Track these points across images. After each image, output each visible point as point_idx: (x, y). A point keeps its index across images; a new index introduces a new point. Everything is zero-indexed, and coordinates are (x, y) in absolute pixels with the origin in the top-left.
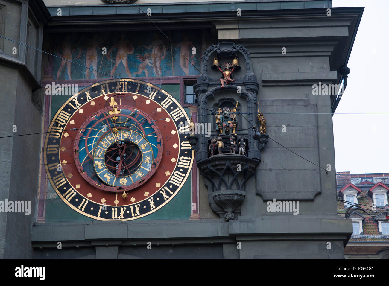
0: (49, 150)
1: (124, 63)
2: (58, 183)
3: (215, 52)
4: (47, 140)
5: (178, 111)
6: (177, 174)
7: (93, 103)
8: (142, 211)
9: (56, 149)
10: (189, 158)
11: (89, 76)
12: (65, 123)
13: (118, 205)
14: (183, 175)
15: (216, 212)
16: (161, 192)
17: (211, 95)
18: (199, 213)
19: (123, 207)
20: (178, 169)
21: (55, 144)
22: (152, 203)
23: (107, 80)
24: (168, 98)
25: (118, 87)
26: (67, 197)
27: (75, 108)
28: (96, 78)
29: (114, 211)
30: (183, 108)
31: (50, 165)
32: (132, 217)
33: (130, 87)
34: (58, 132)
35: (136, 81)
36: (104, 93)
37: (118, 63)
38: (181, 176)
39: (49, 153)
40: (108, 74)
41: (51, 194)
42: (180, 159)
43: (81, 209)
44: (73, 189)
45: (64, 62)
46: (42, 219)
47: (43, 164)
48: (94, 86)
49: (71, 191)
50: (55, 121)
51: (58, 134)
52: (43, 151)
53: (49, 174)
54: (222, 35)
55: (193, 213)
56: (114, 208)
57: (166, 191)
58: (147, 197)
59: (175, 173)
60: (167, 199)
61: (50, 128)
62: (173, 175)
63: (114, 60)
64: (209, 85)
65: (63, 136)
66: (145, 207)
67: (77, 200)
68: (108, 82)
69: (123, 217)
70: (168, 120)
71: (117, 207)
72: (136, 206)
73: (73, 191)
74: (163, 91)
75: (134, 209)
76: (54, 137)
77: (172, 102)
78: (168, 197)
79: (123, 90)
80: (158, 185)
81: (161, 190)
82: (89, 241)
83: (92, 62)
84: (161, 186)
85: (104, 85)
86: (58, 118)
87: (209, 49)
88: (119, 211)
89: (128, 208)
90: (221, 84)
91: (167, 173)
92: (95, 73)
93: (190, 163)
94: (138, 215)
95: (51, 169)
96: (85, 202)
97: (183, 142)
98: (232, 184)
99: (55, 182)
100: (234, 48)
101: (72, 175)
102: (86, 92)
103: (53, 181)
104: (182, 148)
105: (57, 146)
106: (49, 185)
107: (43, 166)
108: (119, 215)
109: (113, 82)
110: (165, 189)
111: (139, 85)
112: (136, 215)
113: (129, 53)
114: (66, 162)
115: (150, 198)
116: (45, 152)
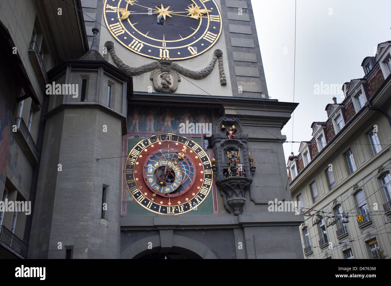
0: (127, 171)
1: (170, 124)
2: (133, 192)
3: (224, 121)
4: (126, 166)
5: (202, 152)
6: (204, 188)
7: (153, 146)
8: (185, 209)
9: (131, 171)
10: (210, 179)
11: (150, 130)
12: (136, 157)
13: (170, 205)
14: (208, 189)
15: (228, 210)
16: (195, 198)
17: (223, 144)
18: (218, 210)
19: (174, 207)
20: (204, 185)
21: (131, 168)
22: (191, 205)
23: (160, 133)
24: (195, 145)
25: (167, 138)
26: (139, 200)
27: (142, 148)
28: (153, 132)
29: (169, 209)
30: (205, 151)
31: (128, 181)
32: (179, 213)
33: (173, 138)
34: (132, 162)
35: (177, 135)
36: (159, 140)
37: (166, 124)
38: (207, 189)
39: (127, 173)
40: (160, 130)
41: (130, 198)
42: (205, 179)
43: (148, 208)
44: (143, 195)
45: (134, 122)
46: (125, 213)
47: (124, 180)
48: (152, 136)
49: (142, 197)
50: (130, 155)
51: (133, 163)
52: (124, 172)
53: (127, 186)
54: (227, 112)
55: (215, 211)
56: (168, 207)
57: (198, 198)
58: (187, 201)
59: (203, 187)
60: (199, 202)
61: (128, 159)
62: (202, 188)
63: (164, 122)
64: (222, 138)
65: (136, 164)
66: (186, 207)
67: (145, 202)
68: (161, 134)
69: (174, 213)
70: (196, 157)
71: (170, 207)
72: (181, 206)
73: (143, 197)
74: (192, 141)
75: (180, 208)
76: (130, 164)
77: (198, 147)
78: (200, 201)
79: (170, 139)
80: (194, 194)
81: (195, 197)
82: (156, 226)
83: (151, 123)
84: (195, 195)
85: (159, 136)
86: (132, 153)
87: (220, 119)
88: (171, 209)
89: (177, 207)
90: (229, 138)
91: (199, 188)
92: (153, 129)
93: (211, 182)
94: (182, 212)
95: (129, 183)
96: (150, 203)
97: (206, 170)
98: (239, 194)
99: (132, 191)
100: (233, 119)
101: (142, 187)
102: (148, 140)
103: (131, 190)
104: (206, 174)
105: (132, 170)
106: (128, 192)
107: (124, 181)
108: (171, 211)
109: (164, 135)
110: (198, 197)
111: (178, 137)
112: (181, 211)
113: (172, 119)
114: (138, 179)
115: (189, 202)
116: (125, 173)
